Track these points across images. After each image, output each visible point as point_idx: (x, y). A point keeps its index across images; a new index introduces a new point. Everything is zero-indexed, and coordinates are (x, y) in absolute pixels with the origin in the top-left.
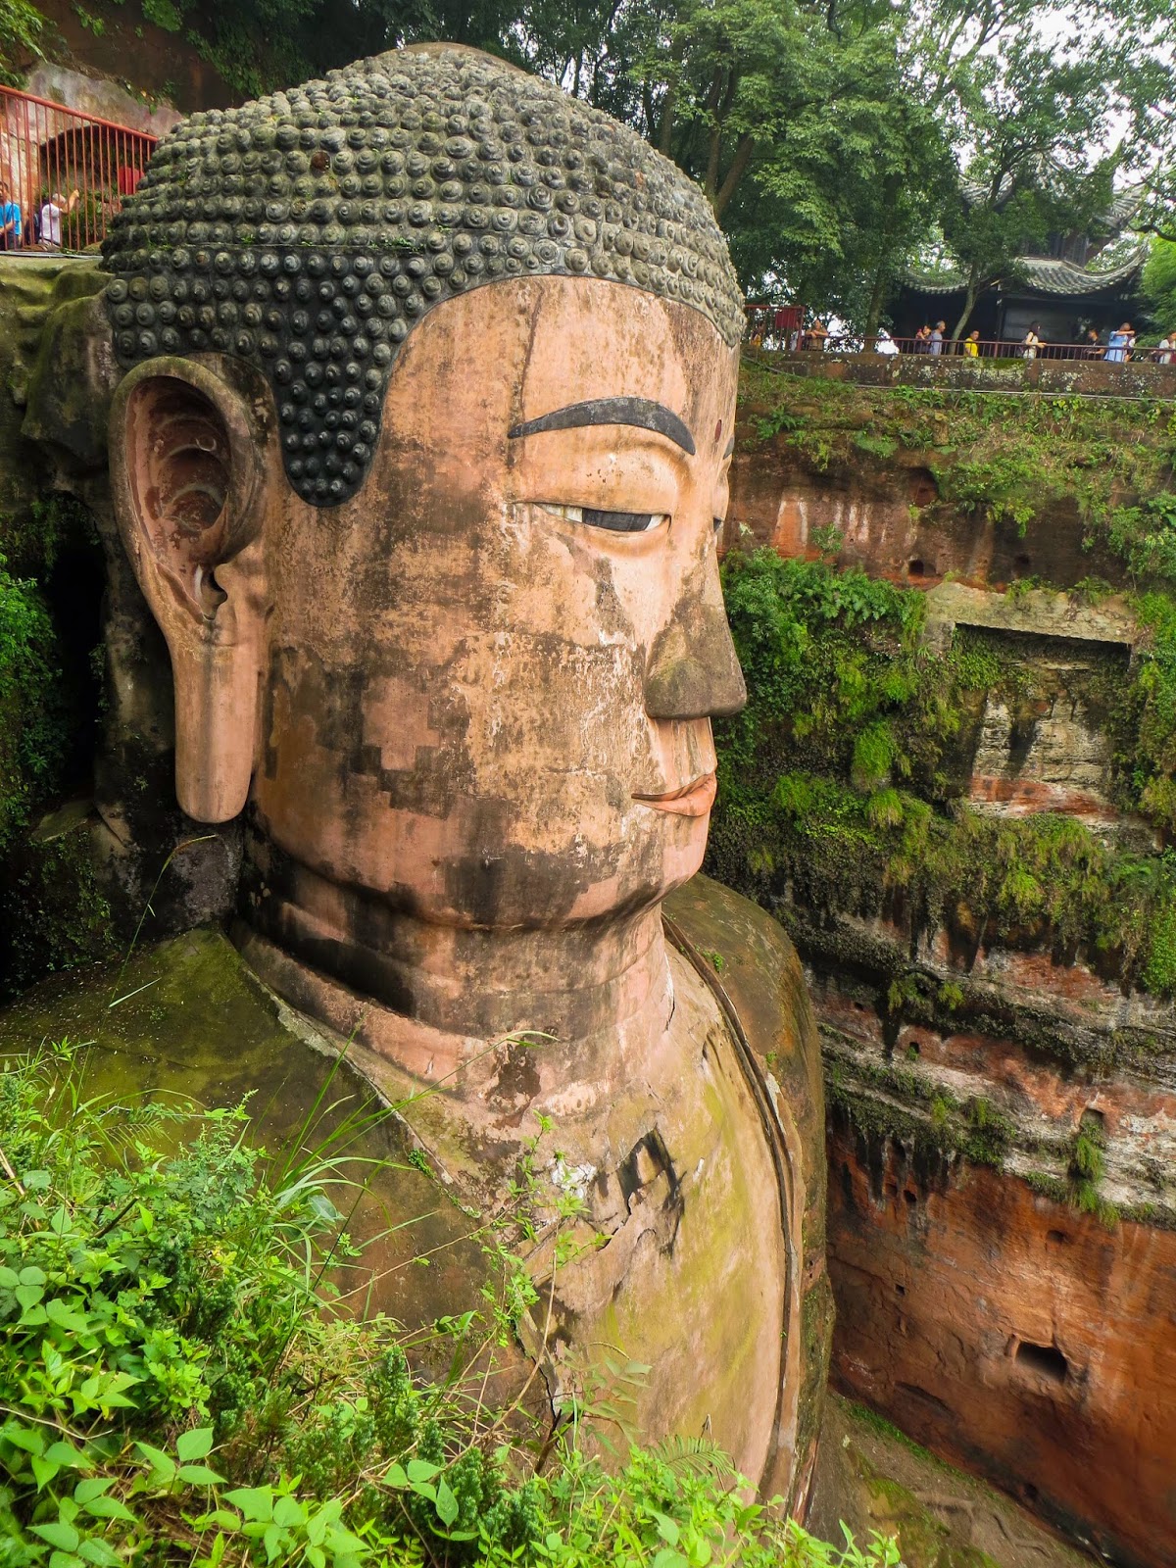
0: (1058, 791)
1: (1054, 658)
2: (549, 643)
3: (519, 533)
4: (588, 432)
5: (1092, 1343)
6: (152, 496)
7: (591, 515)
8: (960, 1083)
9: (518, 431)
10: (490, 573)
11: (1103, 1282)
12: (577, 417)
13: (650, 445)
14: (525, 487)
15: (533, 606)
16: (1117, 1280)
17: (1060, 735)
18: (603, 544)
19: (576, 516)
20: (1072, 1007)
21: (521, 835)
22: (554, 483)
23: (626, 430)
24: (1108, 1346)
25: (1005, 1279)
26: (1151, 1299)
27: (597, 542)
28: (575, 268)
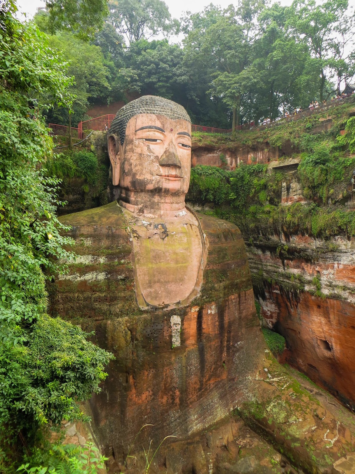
0: (295, 197)
1: (291, 170)
2: (141, 154)
3: (136, 142)
4: (144, 130)
5: (331, 336)
6: (112, 150)
7: (146, 140)
8: (296, 271)
9: (136, 131)
10: (134, 147)
11: (329, 318)
12: (142, 128)
13: (155, 131)
14: (137, 137)
15: (138, 150)
16: (332, 317)
17: (294, 186)
18: (148, 143)
19: (144, 140)
20: (307, 245)
21: (137, 177)
22: (140, 136)
23: (150, 129)
24: (334, 337)
25: (313, 322)
26: (339, 320)
27: (147, 143)
28: (141, 113)
